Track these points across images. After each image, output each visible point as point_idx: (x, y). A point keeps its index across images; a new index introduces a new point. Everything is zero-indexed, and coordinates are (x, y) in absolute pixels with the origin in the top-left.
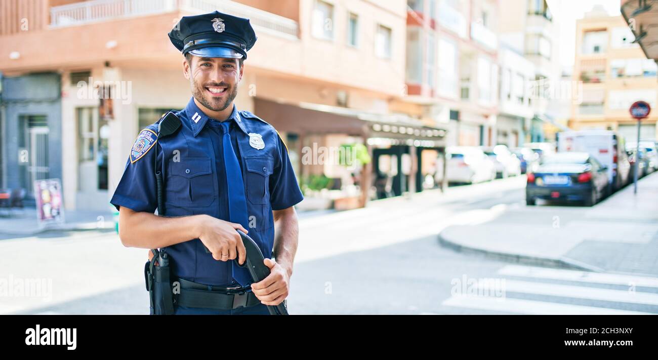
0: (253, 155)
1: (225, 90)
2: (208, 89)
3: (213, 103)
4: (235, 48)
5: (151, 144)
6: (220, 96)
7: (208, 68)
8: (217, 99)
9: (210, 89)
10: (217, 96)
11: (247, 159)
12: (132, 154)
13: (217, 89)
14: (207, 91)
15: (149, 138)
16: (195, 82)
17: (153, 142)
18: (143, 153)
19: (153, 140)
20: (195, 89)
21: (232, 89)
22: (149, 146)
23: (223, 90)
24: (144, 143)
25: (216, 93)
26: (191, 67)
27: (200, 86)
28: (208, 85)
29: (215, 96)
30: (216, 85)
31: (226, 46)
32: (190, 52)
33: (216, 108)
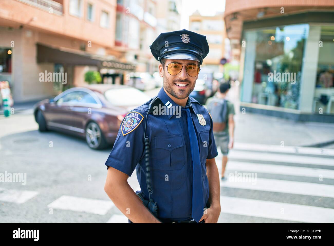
0: (203, 130)
1: (187, 85)
2: (175, 84)
3: (179, 94)
4: (195, 55)
5: (138, 122)
6: (184, 89)
7: (177, 69)
8: (182, 91)
9: (178, 84)
10: (182, 89)
11: (201, 133)
12: (124, 129)
13: (182, 84)
14: (175, 85)
15: (136, 117)
16: (167, 80)
17: (140, 121)
18: (132, 129)
19: (140, 119)
20: (167, 84)
21: (192, 85)
22: (137, 123)
23: (186, 85)
24: (133, 121)
25: (182, 87)
26: (164, 69)
27: (171, 82)
28: (176, 81)
29: (180, 89)
30: (182, 81)
31: (190, 53)
32: (164, 57)
33: (181, 97)
